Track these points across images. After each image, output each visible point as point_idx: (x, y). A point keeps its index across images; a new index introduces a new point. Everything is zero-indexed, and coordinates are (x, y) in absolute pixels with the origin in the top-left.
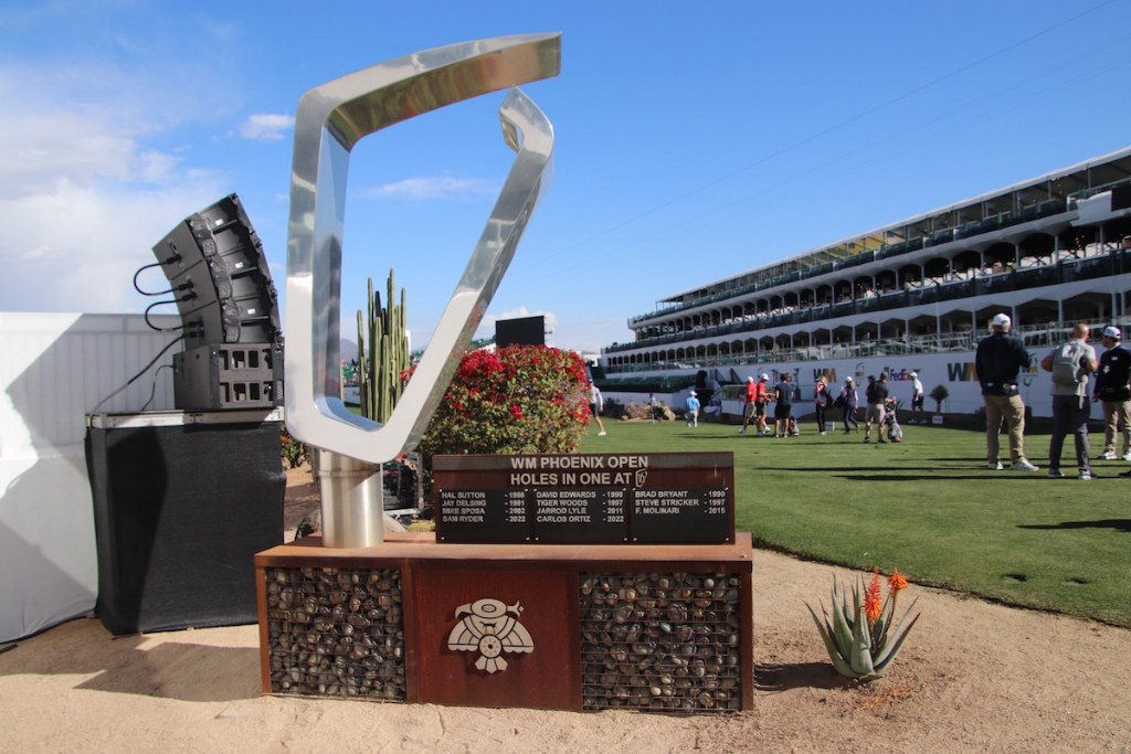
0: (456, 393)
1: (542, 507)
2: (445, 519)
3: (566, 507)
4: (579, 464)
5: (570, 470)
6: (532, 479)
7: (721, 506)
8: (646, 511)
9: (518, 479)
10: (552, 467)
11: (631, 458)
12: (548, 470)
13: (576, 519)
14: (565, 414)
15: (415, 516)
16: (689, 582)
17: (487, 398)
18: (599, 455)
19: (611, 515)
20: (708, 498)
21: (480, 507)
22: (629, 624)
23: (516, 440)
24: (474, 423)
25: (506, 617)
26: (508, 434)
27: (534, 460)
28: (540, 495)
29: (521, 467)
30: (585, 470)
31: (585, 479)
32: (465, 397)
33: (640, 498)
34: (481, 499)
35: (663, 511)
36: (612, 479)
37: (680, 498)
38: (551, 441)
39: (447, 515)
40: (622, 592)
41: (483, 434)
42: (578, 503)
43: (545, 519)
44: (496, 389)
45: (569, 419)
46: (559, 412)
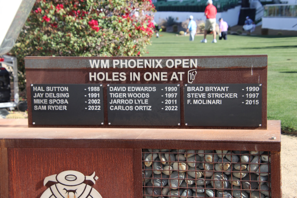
0: (45, 8)
1: (113, 99)
2: (36, 108)
3: (133, 98)
4: (143, 65)
5: (136, 70)
6: (106, 76)
7: (255, 99)
8: (195, 102)
9: (95, 76)
10: (122, 67)
11: (184, 60)
12: (118, 70)
13: (140, 108)
14: (133, 27)
15: (11, 109)
16: (229, 158)
17: (71, 13)
18: (159, 58)
19: (168, 105)
20: (246, 92)
21: (64, 99)
22: (182, 190)
23: (94, 48)
24: (60, 33)
25: (84, 185)
26: (88, 43)
27: (108, 61)
28: (111, 89)
29: (97, 67)
30: (148, 69)
31: (148, 76)
32: (52, 12)
33: (191, 92)
34: (65, 92)
35: (209, 102)
36: (169, 77)
37: (223, 92)
38: (122, 50)
39: (38, 105)
40: (175, 165)
41: (67, 43)
42: (142, 95)
43: (116, 108)
44: (78, 6)
45: (137, 31)
46: (129, 26)
